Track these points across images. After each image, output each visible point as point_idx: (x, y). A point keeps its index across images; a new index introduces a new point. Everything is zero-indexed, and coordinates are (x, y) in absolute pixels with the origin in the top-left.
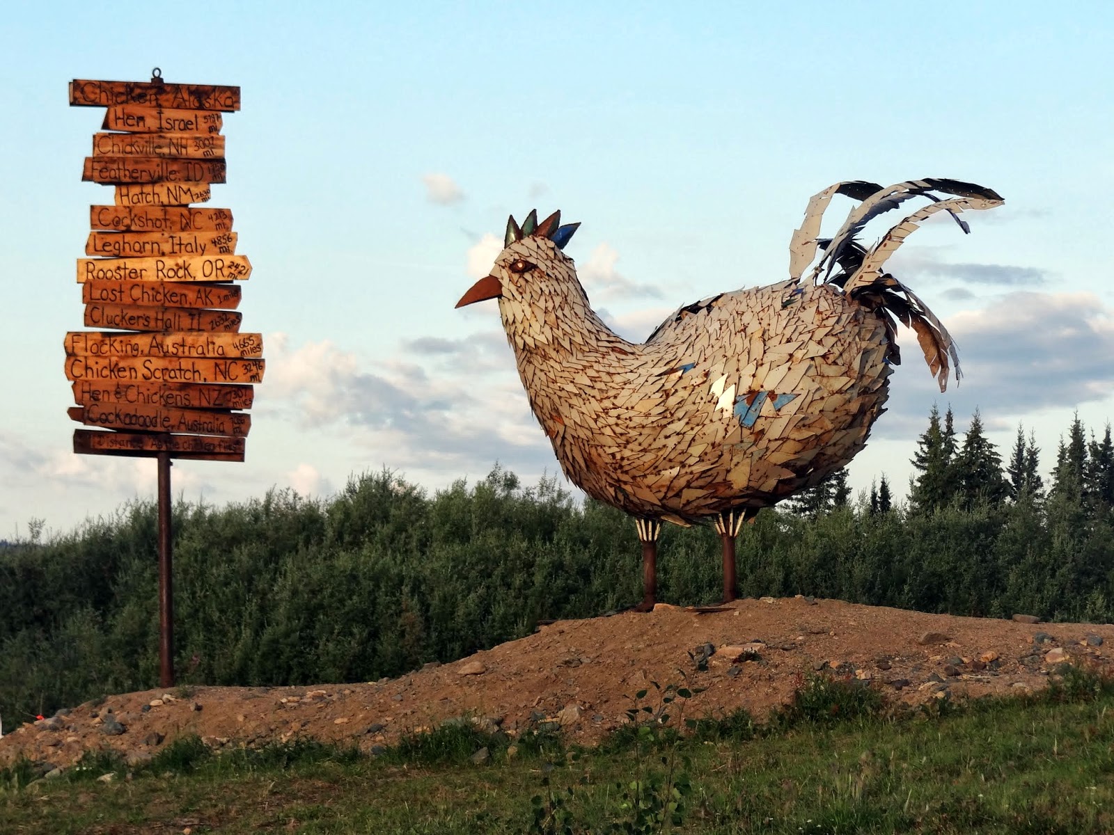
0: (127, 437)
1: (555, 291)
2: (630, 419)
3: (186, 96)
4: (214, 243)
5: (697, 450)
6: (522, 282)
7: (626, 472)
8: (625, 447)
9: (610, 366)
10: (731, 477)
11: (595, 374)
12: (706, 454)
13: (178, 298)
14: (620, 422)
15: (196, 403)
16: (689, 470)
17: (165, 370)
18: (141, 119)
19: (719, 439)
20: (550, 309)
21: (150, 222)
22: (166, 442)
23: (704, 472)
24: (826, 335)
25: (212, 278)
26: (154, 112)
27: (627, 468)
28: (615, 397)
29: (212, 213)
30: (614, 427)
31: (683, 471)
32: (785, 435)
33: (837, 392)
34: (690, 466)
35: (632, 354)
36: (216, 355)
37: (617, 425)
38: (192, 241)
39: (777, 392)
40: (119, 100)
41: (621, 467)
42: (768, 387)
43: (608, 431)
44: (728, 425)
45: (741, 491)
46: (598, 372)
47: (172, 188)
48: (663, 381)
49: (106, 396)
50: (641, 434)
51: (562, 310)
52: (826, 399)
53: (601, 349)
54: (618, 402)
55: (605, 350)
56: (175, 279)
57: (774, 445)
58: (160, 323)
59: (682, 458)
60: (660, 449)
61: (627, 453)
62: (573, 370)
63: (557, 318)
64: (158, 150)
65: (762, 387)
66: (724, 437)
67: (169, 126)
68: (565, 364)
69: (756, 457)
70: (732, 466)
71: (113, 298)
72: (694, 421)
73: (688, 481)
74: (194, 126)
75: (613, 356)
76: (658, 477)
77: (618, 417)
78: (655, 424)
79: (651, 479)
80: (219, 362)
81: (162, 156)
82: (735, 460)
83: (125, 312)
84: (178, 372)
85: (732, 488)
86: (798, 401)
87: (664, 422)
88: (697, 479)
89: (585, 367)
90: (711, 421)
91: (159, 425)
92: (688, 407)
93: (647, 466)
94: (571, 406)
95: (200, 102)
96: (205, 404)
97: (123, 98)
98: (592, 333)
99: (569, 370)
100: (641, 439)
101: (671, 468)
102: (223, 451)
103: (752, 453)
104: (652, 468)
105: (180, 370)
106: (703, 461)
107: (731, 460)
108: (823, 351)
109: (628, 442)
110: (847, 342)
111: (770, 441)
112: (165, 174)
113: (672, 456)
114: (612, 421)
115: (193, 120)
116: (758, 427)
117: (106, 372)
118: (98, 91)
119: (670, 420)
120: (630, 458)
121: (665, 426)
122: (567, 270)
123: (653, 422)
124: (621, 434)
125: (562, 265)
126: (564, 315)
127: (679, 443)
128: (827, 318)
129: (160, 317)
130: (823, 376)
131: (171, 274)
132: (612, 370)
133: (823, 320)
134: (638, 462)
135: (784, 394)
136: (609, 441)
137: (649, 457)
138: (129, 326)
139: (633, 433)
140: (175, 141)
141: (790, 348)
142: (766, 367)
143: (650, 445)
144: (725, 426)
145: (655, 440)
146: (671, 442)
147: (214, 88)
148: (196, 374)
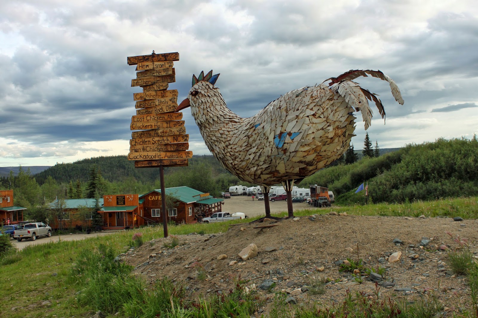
0: (146, 162)
1: (207, 101)
2: (236, 149)
3: (161, 57)
4: (170, 100)
5: (262, 159)
6: (195, 99)
7: (238, 170)
8: (235, 160)
9: (229, 128)
10: (278, 169)
11: (223, 132)
12: (266, 160)
13: (162, 118)
14: (232, 150)
15: (169, 150)
16: (261, 167)
17: (158, 141)
18: (147, 66)
19: (269, 154)
20: (205, 108)
21: (152, 96)
22: (160, 163)
23: (267, 168)
24: (315, 106)
25: (168, 111)
26: (152, 63)
27: (237, 168)
28: (230, 140)
29: (171, 91)
30: (231, 153)
31: (259, 168)
32: (297, 150)
33: (321, 129)
34: (261, 166)
35: (239, 122)
36: (172, 134)
37: (231, 151)
38: (164, 101)
39: (291, 132)
40: (141, 61)
41: (236, 168)
42: (288, 130)
43: (228, 154)
44: (272, 148)
45: (284, 174)
46: (224, 131)
47: (158, 85)
48: (247, 132)
49: (140, 150)
50: (240, 154)
51: (210, 108)
52: (315, 133)
53: (226, 122)
54: (231, 142)
55: (227, 122)
56: (160, 113)
57: (292, 154)
58: (156, 127)
59: (257, 163)
60: (247, 160)
61: (236, 162)
62: (215, 131)
63: (208, 111)
64: (153, 75)
65: (285, 130)
66: (271, 153)
67: (156, 67)
68: (211, 129)
69: (286, 160)
70: (277, 164)
71: (141, 120)
72: (260, 147)
73: (261, 172)
74: (164, 66)
75: (230, 124)
76: (250, 171)
77: (231, 148)
78: (244, 150)
79: (247, 172)
80: (174, 136)
81: (154, 76)
82: (277, 162)
83: (144, 124)
84: (162, 141)
85: (280, 173)
86: (301, 135)
87: (248, 149)
88: (264, 171)
89: (219, 129)
90: (266, 147)
91: (157, 157)
92: (258, 142)
93: (244, 167)
94: (216, 145)
95: (165, 58)
96: (172, 149)
97: (142, 60)
98: (222, 116)
99: (213, 131)
100: (240, 156)
101: (254, 167)
102: (180, 163)
103: (283, 159)
104: (246, 168)
105: (163, 140)
106: (265, 163)
107: (276, 162)
108: (313, 112)
109: (236, 158)
110: (326, 108)
111: (290, 153)
112: (156, 82)
113: (253, 162)
114: (229, 150)
115: (164, 64)
116: (285, 147)
117: (141, 143)
118: (134, 59)
119: (250, 148)
120: (238, 164)
121: (248, 150)
122: (214, 92)
123: (243, 149)
124: (233, 155)
125: (212, 91)
126: (210, 110)
127: (255, 157)
128: (315, 99)
129: (156, 124)
130: (313, 123)
131: (159, 111)
132: (229, 130)
133: (313, 100)
134: (240, 166)
135: (295, 132)
136: (229, 158)
137: (244, 163)
138: (145, 128)
139: (237, 154)
140: (158, 71)
141: (297, 113)
142: (287, 122)
143: (244, 158)
144: (271, 148)
145: (245, 156)
146: (252, 157)
147: (170, 54)
148: (168, 141)
